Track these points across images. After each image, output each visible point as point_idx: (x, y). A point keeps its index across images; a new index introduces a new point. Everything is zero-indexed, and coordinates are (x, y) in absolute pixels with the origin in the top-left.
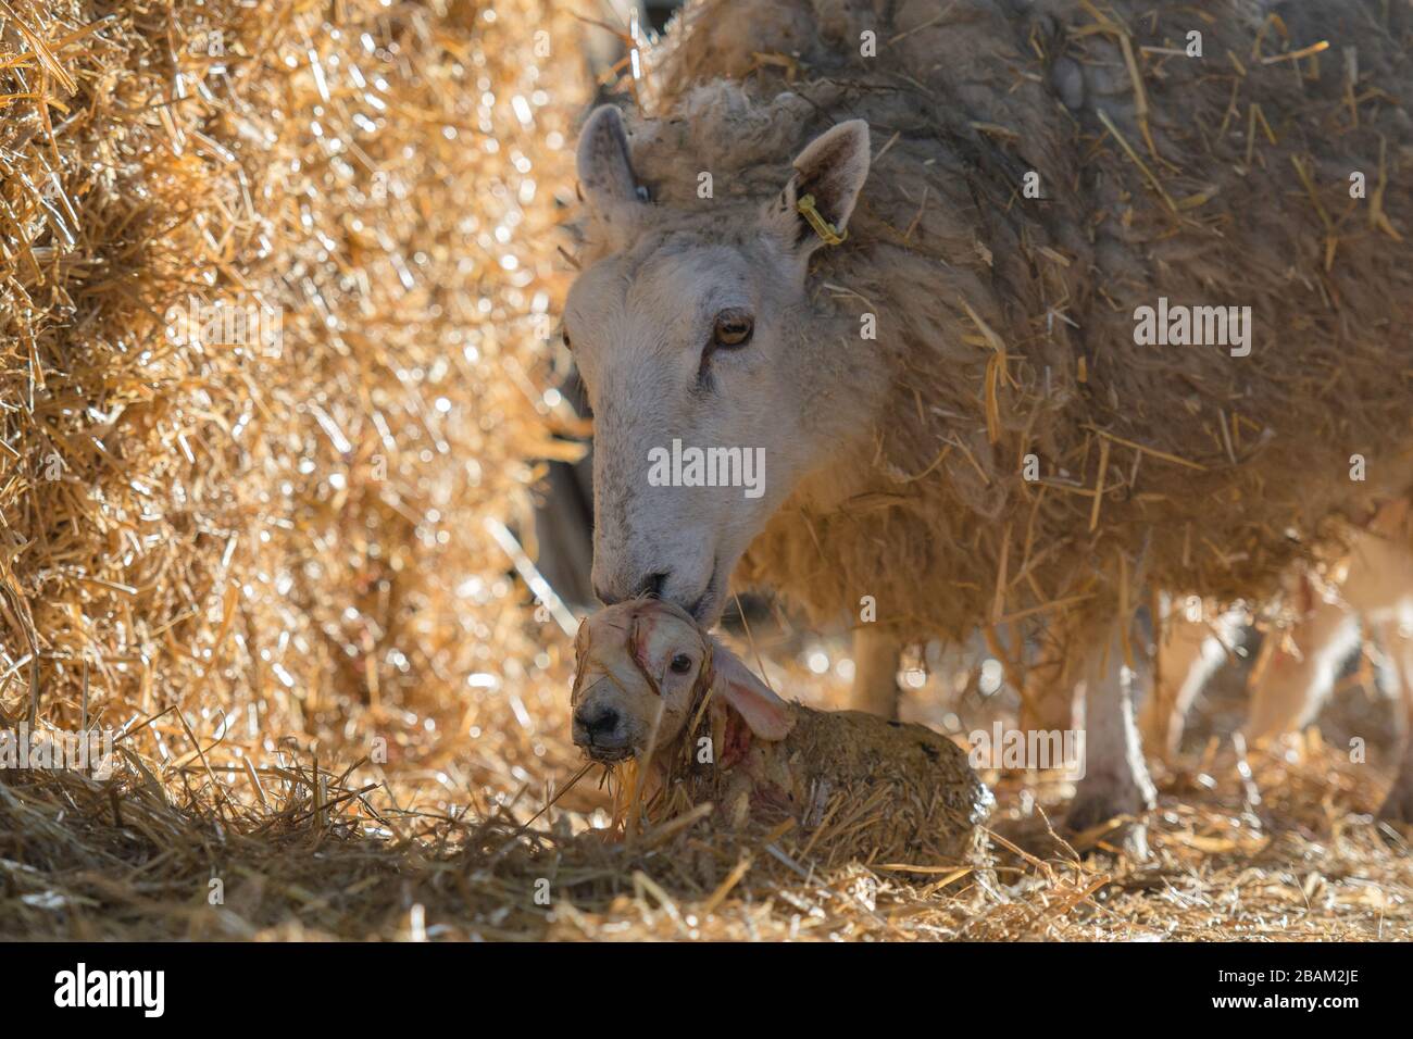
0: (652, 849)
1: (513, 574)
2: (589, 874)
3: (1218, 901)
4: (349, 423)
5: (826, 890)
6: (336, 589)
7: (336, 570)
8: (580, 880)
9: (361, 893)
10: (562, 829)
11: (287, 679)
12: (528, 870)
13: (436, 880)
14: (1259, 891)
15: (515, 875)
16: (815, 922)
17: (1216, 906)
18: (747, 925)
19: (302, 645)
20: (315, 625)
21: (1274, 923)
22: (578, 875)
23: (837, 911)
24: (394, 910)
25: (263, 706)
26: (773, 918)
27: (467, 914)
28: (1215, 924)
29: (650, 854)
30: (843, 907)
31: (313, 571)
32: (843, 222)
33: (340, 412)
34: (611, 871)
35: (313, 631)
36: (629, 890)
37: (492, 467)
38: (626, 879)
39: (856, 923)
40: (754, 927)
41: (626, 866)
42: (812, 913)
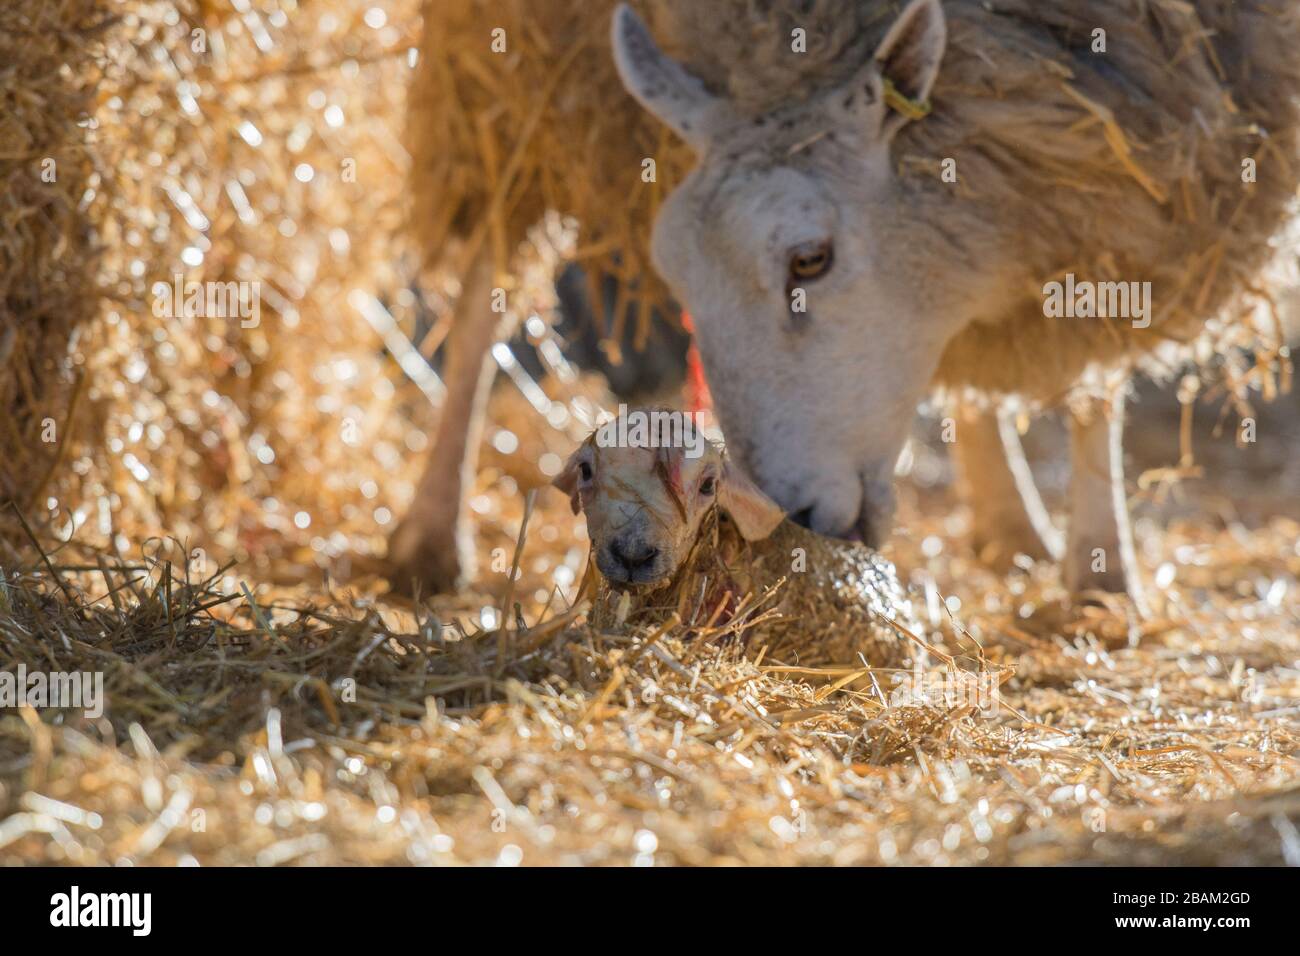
0: (528, 653)
1: (385, 353)
2: (462, 680)
3: (1138, 697)
4: (204, 195)
5: (713, 694)
6: (193, 373)
7: (193, 353)
8: (449, 688)
9: (218, 705)
10: (430, 632)
11: (141, 472)
12: (394, 679)
13: (296, 692)
14: (1182, 685)
15: (381, 684)
16: (700, 729)
17: (1135, 702)
18: (628, 734)
19: (157, 435)
20: (170, 412)
21: (1198, 719)
22: (448, 683)
23: (725, 717)
24: (251, 723)
25: (116, 502)
26: (656, 726)
27: (332, 727)
28: (1132, 723)
29: (527, 657)
30: (730, 713)
31: (166, 352)
32: (924, 95)
33: (194, 183)
34: (484, 679)
35: (169, 421)
36: (501, 697)
37: (359, 241)
38: (499, 686)
39: (747, 730)
40: (634, 737)
41: (499, 672)
42: (698, 719)
